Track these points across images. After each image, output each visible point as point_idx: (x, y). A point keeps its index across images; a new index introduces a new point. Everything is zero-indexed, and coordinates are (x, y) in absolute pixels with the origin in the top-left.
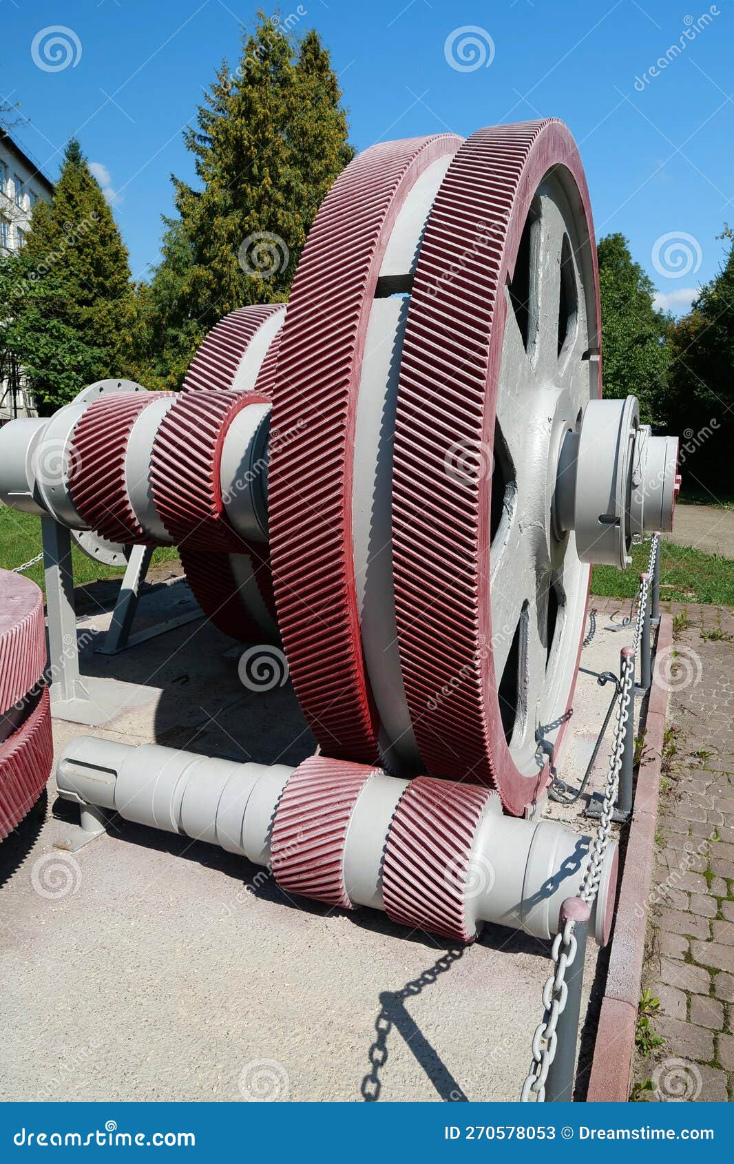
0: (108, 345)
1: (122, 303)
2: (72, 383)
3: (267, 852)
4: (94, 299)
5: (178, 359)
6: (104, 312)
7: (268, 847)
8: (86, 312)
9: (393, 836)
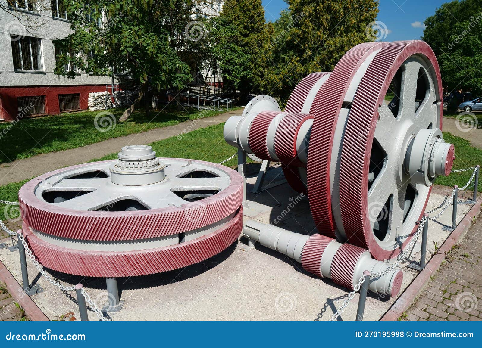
0: (254, 53)
1: (260, 35)
2: (238, 71)
3: (301, 258)
4: (249, 34)
5: (284, 68)
6: (253, 40)
7: (301, 256)
8: (246, 40)
9: (335, 258)
